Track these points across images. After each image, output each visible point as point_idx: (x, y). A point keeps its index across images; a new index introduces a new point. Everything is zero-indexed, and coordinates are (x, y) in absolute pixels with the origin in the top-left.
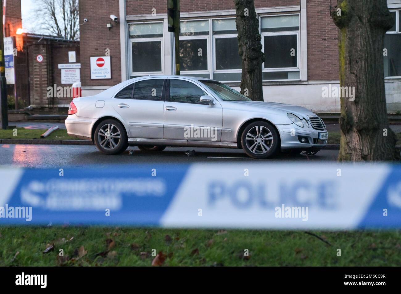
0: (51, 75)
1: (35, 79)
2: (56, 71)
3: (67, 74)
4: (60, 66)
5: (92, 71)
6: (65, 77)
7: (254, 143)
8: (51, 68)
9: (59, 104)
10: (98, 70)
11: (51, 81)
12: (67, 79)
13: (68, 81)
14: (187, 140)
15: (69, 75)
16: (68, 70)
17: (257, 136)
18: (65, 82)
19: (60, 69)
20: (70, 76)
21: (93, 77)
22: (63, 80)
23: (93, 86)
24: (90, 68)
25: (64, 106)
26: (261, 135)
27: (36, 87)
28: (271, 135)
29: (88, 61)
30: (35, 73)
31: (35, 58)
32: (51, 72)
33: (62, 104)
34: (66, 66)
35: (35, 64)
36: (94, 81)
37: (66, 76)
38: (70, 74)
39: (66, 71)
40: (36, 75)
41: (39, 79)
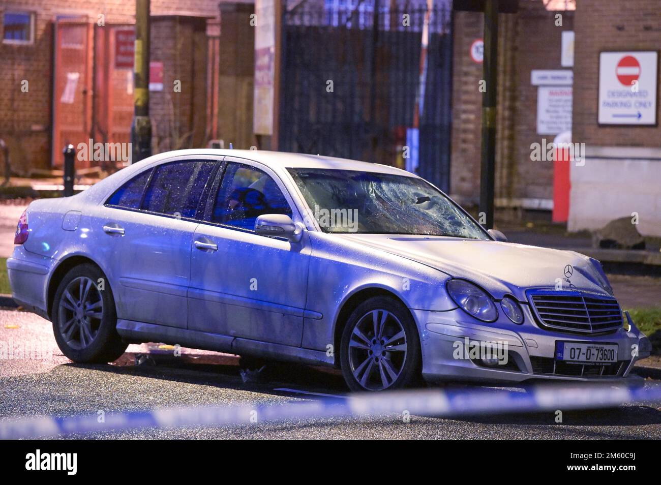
0: (507, 103)
1: (464, 116)
2: (524, 93)
3: (554, 103)
4: (537, 76)
5: (603, 97)
6: (548, 111)
7: (367, 356)
8: (508, 84)
9: (525, 195)
10: (620, 94)
11: (507, 123)
12: (554, 120)
13: (554, 126)
14: (235, 337)
15: (558, 106)
16: (558, 89)
17: (375, 338)
18: (549, 128)
19: (536, 88)
20: (560, 109)
21: (606, 116)
22: (543, 122)
23: (604, 145)
24: (598, 89)
25: (540, 204)
26: (381, 338)
27: (464, 141)
28: (403, 338)
29: (595, 66)
30: (464, 97)
31: (465, 48)
32: (508, 94)
33: (535, 198)
34: (554, 78)
35: (465, 69)
36: (608, 130)
37: (552, 109)
38: (561, 103)
39: (552, 93)
40: (466, 102)
41: (472, 117)
